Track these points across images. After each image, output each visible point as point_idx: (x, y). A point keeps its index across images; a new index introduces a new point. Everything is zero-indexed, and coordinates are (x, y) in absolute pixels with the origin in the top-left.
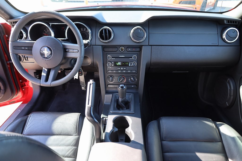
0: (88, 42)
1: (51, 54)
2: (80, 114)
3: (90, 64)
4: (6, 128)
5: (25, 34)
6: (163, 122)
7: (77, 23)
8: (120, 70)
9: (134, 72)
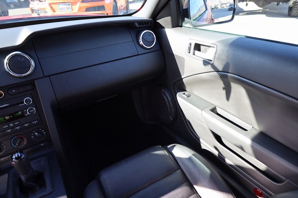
6: (104, 179)
8: (9, 128)
9: (35, 123)
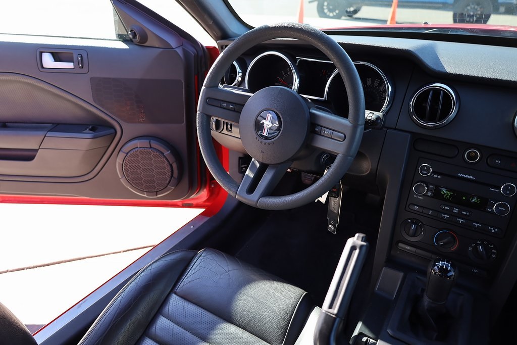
0: (378, 118)
1: (279, 129)
2: (306, 293)
3: (366, 175)
4: (151, 265)
5: (241, 74)
7: (361, 63)
8: (449, 212)
9: (493, 231)
